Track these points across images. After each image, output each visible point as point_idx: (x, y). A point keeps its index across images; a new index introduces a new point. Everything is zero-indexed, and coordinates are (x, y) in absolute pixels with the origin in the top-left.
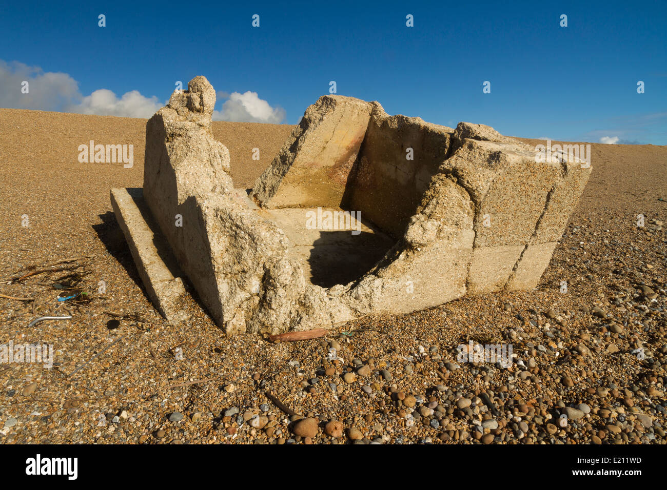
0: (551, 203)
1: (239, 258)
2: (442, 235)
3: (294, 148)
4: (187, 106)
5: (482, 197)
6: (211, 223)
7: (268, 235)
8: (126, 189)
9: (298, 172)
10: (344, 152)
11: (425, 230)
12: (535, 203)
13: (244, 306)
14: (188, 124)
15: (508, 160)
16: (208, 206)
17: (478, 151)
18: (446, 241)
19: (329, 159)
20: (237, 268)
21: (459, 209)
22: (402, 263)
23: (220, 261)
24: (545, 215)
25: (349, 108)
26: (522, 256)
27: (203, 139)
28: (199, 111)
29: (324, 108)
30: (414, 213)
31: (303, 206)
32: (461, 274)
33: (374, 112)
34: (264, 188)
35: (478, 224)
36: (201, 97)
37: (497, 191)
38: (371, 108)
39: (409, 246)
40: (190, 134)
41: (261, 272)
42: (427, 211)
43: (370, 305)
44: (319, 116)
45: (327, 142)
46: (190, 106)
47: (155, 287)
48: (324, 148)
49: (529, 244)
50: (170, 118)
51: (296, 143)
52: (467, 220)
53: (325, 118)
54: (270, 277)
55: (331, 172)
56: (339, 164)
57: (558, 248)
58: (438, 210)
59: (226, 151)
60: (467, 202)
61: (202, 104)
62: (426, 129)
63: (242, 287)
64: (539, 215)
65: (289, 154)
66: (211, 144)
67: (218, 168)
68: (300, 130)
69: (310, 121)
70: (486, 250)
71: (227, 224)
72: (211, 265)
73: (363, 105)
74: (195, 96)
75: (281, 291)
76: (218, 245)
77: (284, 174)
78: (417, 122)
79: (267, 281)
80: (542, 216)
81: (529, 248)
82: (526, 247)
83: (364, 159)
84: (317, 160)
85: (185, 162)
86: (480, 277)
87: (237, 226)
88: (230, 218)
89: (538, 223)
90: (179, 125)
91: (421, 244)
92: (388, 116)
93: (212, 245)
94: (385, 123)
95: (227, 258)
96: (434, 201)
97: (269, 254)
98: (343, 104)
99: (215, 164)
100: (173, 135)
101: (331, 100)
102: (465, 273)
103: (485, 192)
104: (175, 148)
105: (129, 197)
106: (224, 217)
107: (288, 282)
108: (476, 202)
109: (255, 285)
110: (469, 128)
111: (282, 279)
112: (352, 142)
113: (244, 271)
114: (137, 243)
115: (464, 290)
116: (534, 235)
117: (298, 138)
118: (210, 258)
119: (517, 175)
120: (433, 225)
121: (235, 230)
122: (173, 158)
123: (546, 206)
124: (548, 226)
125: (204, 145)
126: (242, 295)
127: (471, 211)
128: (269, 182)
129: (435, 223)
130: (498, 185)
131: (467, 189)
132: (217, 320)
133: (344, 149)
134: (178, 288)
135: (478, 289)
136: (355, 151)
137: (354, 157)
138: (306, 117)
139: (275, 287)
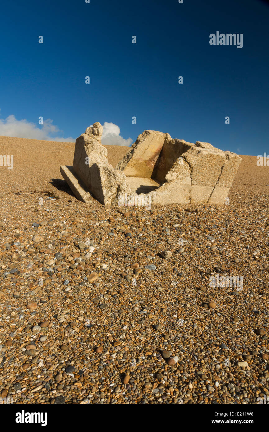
0: (223, 171)
1: (110, 182)
2: (178, 178)
3: (132, 152)
4: (92, 133)
5: (193, 166)
6: (101, 171)
7: (120, 175)
8: (66, 166)
9: (134, 162)
10: (153, 154)
11: (172, 176)
12: (216, 170)
13: (111, 197)
14: (93, 140)
15: (203, 153)
16: (101, 166)
17: (194, 150)
18: (180, 180)
19: (147, 157)
20: (109, 185)
21: (185, 170)
22: (164, 187)
23: (104, 183)
24: (221, 175)
25: (155, 136)
26: (213, 191)
27: (98, 145)
28: (97, 135)
29: (145, 135)
30: (169, 170)
31: (135, 176)
32: (187, 194)
33: (166, 138)
34: (120, 168)
35: (192, 175)
36: (98, 130)
37: (199, 164)
38: (165, 135)
39: (166, 181)
40: (94, 143)
41: (117, 186)
42: (173, 170)
43: (152, 200)
44: (143, 139)
45: (146, 150)
46: (93, 133)
47: (81, 194)
48: (145, 152)
49: (216, 186)
50: (86, 137)
51: (133, 150)
52: (188, 173)
53: (145, 139)
54: (120, 188)
55: (148, 162)
56: (151, 160)
57: (230, 191)
58: (177, 169)
59: (106, 150)
60: (188, 167)
61: (98, 132)
62: (185, 144)
63: (111, 191)
64: (219, 175)
65: (130, 154)
66: (101, 147)
67: (103, 156)
68: (135, 144)
69: (139, 141)
70: (197, 186)
71: (107, 171)
72: (101, 185)
73: (161, 134)
74: (96, 130)
75: (123, 192)
76: (103, 178)
77: (128, 162)
78: (182, 141)
79: (119, 189)
80: (220, 176)
81: (216, 188)
82: (215, 187)
83: (162, 157)
84: (142, 157)
85: (92, 153)
86: (195, 197)
87: (110, 172)
88: (108, 169)
89: (219, 178)
90: (90, 140)
91: (170, 180)
92: (172, 139)
93: (101, 178)
94: (170, 142)
95: (106, 182)
96: (176, 166)
97: (120, 181)
98: (153, 134)
99: (102, 154)
100: (87, 144)
101: (148, 132)
102: (189, 194)
103: (194, 164)
104: (88, 149)
105: (67, 169)
106: (105, 169)
107: (125, 189)
108: (191, 168)
109: (114, 190)
110: (200, 144)
111: (123, 188)
112: (157, 150)
113: (111, 186)
114: (73, 183)
115: (189, 201)
116: (217, 183)
117: (134, 148)
118: (101, 182)
119: (207, 159)
120: (175, 174)
121: (109, 174)
122: (87, 152)
123: (221, 172)
124: (224, 180)
125: (99, 147)
126: (110, 194)
127: (189, 171)
128: (122, 166)
129: (176, 174)
130: (199, 162)
131: (188, 163)
132: (102, 202)
133: (153, 153)
134: (88, 195)
135: (195, 201)
136: (158, 154)
137: (157, 157)
138: (138, 139)
139: (121, 191)
